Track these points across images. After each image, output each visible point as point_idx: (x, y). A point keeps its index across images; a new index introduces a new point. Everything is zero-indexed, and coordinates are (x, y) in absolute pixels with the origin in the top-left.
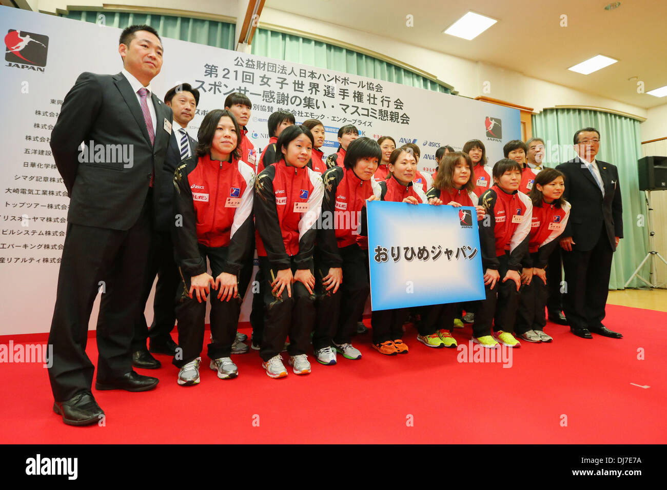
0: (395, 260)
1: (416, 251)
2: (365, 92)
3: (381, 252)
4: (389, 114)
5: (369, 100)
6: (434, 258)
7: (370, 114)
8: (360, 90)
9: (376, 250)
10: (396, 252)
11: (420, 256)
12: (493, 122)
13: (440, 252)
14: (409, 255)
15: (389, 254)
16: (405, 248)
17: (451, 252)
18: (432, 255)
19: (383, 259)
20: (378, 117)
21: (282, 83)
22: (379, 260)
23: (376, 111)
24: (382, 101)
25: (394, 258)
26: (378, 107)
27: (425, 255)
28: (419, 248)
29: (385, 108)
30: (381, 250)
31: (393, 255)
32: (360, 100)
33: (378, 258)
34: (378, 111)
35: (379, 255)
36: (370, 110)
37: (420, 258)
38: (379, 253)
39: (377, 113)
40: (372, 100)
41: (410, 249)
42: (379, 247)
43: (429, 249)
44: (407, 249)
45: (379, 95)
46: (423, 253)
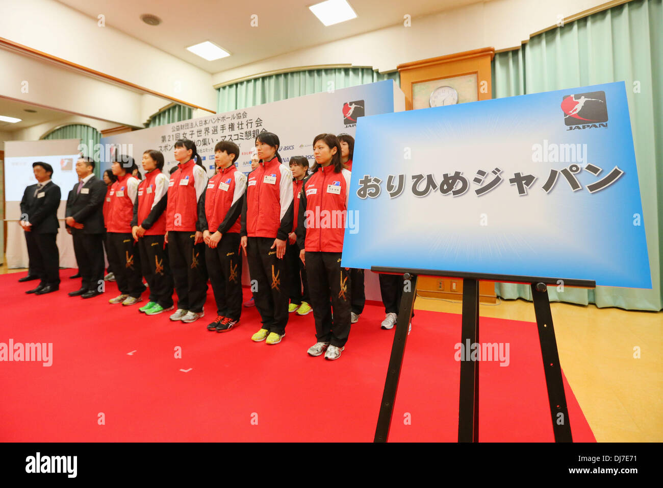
0: (392, 195)
1: (438, 180)
2: (235, 122)
3: (368, 184)
4: (252, 132)
5: (238, 127)
6: (479, 192)
7: (240, 137)
8: (233, 121)
9: (361, 182)
10: (396, 183)
11: (445, 187)
12: (353, 106)
13: (497, 180)
14: (422, 187)
15: (383, 187)
16: (414, 177)
17: (530, 179)
18: (474, 186)
19: (371, 194)
20: (244, 138)
21: (192, 134)
22: (364, 196)
23: (243, 134)
24: (247, 125)
25: (391, 192)
26: (245, 129)
27: (459, 185)
28: (445, 176)
29: (249, 129)
30: (370, 181)
31: (390, 188)
32: (233, 129)
33: (362, 193)
34: (244, 133)
35: (364, 189)
36: (239, 135)
37: (444, 191)
38: (366, 184)
39: (244, 135)
40: (240, 126)
41: (425, 177)
42: (367, 177)
43: (470, 176)
44: (419, 178)
45: (244, 121)
46: (453, 183)
